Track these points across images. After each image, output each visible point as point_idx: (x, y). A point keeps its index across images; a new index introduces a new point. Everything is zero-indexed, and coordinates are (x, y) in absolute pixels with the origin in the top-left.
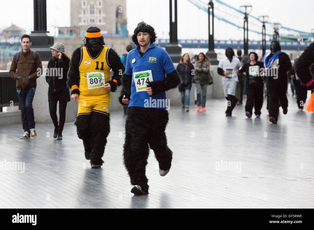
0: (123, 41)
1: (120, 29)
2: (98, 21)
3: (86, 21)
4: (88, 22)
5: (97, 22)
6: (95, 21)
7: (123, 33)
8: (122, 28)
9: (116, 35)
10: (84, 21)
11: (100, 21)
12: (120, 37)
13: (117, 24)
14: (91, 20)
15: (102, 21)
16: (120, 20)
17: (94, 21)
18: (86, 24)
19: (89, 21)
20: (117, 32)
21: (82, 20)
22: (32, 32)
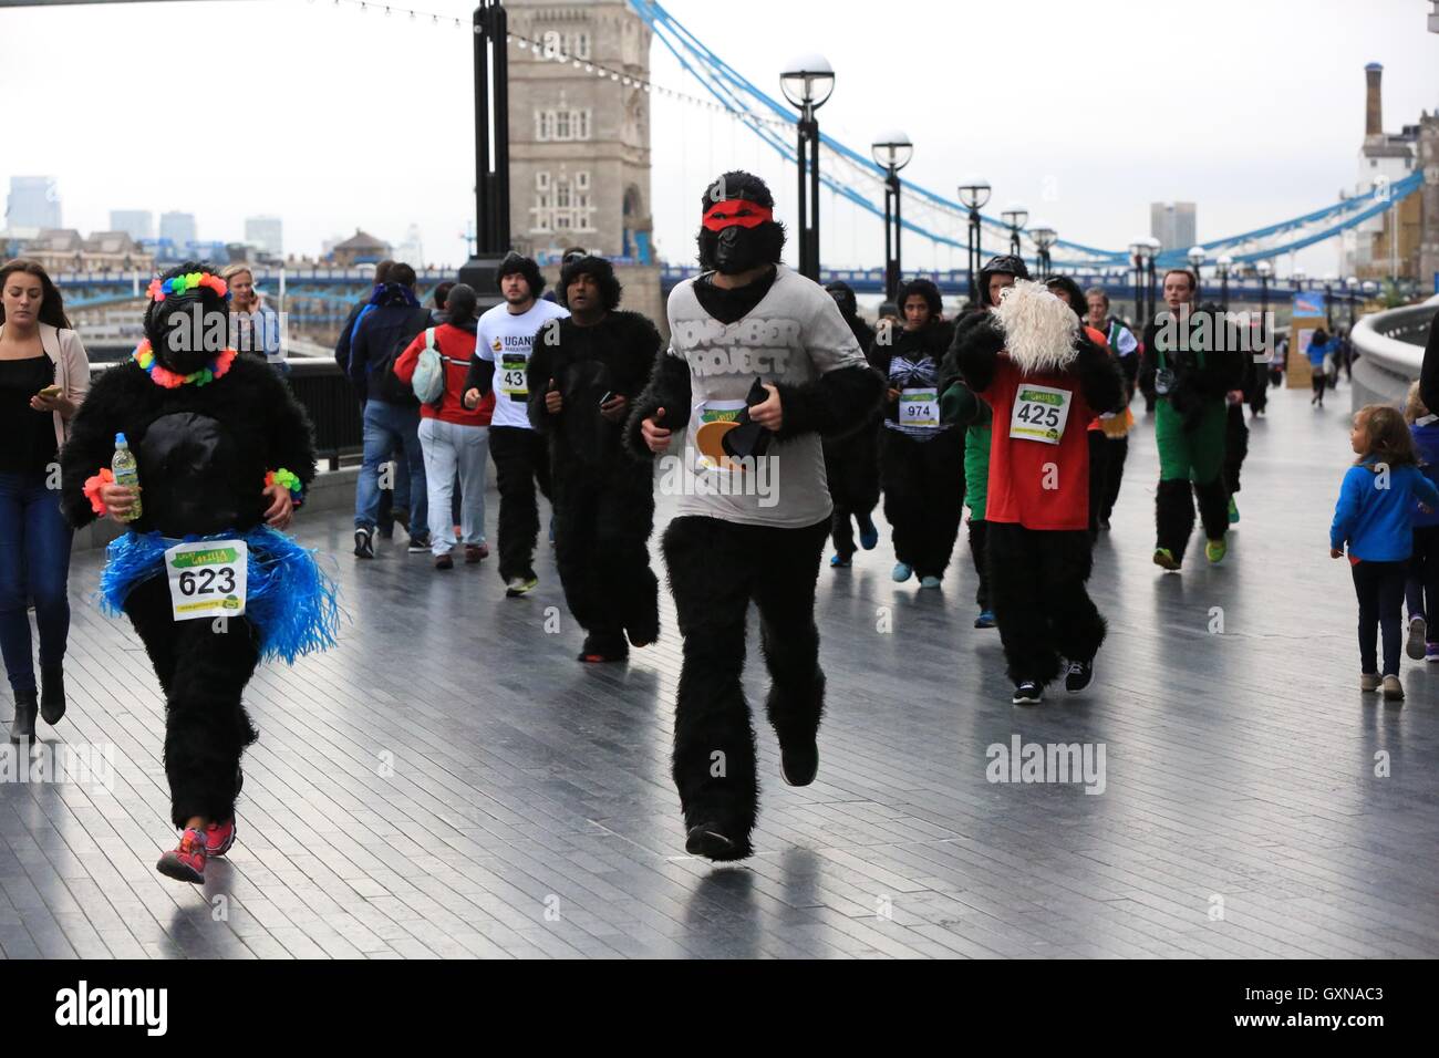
0: (641, 274)
1: (633, 244)
2: (579, 224)
3: (548, 225)
4: (552, 228)
5: (575, 226)
6: (571, 224)
7: (640, 255)
8: (638, 240)
9: (624, 260)
10: (544, 225)
11: (584, 224)
12: (633, 265)
13: (625, 230)
14: (560, 221)
15: (588, 223)
16: (632, 221)
17: (567, 222)
18: (547, 230)
19: (556, 224)
20: (627, 251)
21: (539, 221)
22: (472, 258)
